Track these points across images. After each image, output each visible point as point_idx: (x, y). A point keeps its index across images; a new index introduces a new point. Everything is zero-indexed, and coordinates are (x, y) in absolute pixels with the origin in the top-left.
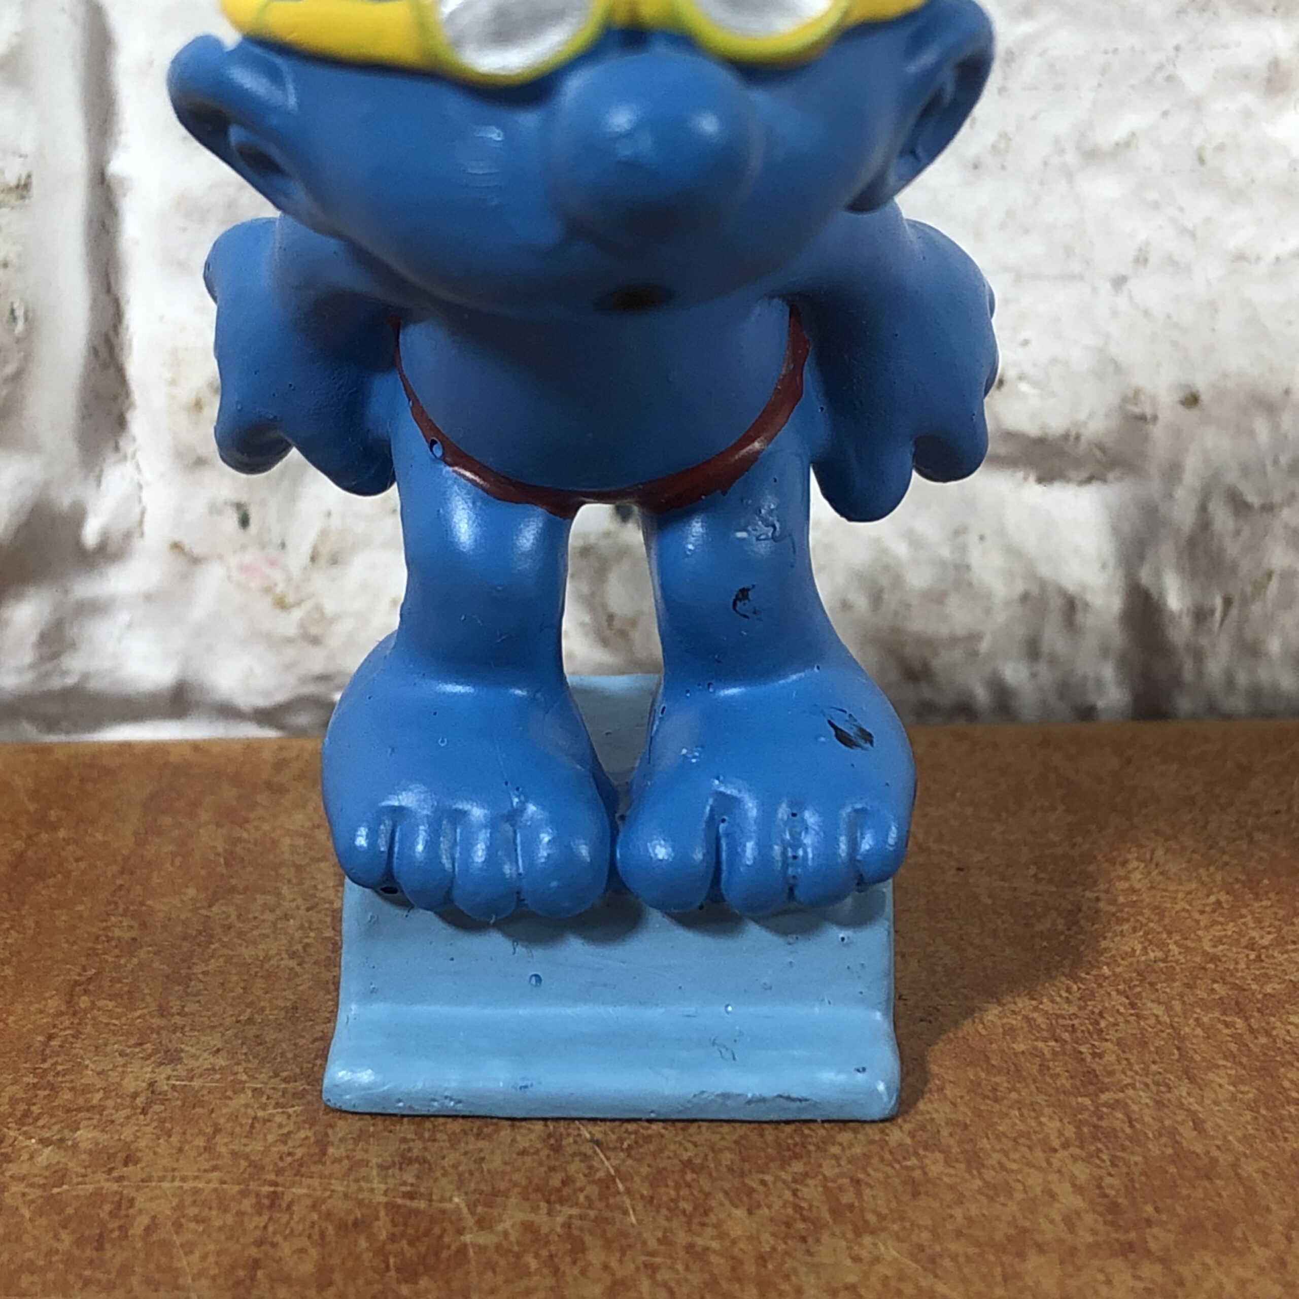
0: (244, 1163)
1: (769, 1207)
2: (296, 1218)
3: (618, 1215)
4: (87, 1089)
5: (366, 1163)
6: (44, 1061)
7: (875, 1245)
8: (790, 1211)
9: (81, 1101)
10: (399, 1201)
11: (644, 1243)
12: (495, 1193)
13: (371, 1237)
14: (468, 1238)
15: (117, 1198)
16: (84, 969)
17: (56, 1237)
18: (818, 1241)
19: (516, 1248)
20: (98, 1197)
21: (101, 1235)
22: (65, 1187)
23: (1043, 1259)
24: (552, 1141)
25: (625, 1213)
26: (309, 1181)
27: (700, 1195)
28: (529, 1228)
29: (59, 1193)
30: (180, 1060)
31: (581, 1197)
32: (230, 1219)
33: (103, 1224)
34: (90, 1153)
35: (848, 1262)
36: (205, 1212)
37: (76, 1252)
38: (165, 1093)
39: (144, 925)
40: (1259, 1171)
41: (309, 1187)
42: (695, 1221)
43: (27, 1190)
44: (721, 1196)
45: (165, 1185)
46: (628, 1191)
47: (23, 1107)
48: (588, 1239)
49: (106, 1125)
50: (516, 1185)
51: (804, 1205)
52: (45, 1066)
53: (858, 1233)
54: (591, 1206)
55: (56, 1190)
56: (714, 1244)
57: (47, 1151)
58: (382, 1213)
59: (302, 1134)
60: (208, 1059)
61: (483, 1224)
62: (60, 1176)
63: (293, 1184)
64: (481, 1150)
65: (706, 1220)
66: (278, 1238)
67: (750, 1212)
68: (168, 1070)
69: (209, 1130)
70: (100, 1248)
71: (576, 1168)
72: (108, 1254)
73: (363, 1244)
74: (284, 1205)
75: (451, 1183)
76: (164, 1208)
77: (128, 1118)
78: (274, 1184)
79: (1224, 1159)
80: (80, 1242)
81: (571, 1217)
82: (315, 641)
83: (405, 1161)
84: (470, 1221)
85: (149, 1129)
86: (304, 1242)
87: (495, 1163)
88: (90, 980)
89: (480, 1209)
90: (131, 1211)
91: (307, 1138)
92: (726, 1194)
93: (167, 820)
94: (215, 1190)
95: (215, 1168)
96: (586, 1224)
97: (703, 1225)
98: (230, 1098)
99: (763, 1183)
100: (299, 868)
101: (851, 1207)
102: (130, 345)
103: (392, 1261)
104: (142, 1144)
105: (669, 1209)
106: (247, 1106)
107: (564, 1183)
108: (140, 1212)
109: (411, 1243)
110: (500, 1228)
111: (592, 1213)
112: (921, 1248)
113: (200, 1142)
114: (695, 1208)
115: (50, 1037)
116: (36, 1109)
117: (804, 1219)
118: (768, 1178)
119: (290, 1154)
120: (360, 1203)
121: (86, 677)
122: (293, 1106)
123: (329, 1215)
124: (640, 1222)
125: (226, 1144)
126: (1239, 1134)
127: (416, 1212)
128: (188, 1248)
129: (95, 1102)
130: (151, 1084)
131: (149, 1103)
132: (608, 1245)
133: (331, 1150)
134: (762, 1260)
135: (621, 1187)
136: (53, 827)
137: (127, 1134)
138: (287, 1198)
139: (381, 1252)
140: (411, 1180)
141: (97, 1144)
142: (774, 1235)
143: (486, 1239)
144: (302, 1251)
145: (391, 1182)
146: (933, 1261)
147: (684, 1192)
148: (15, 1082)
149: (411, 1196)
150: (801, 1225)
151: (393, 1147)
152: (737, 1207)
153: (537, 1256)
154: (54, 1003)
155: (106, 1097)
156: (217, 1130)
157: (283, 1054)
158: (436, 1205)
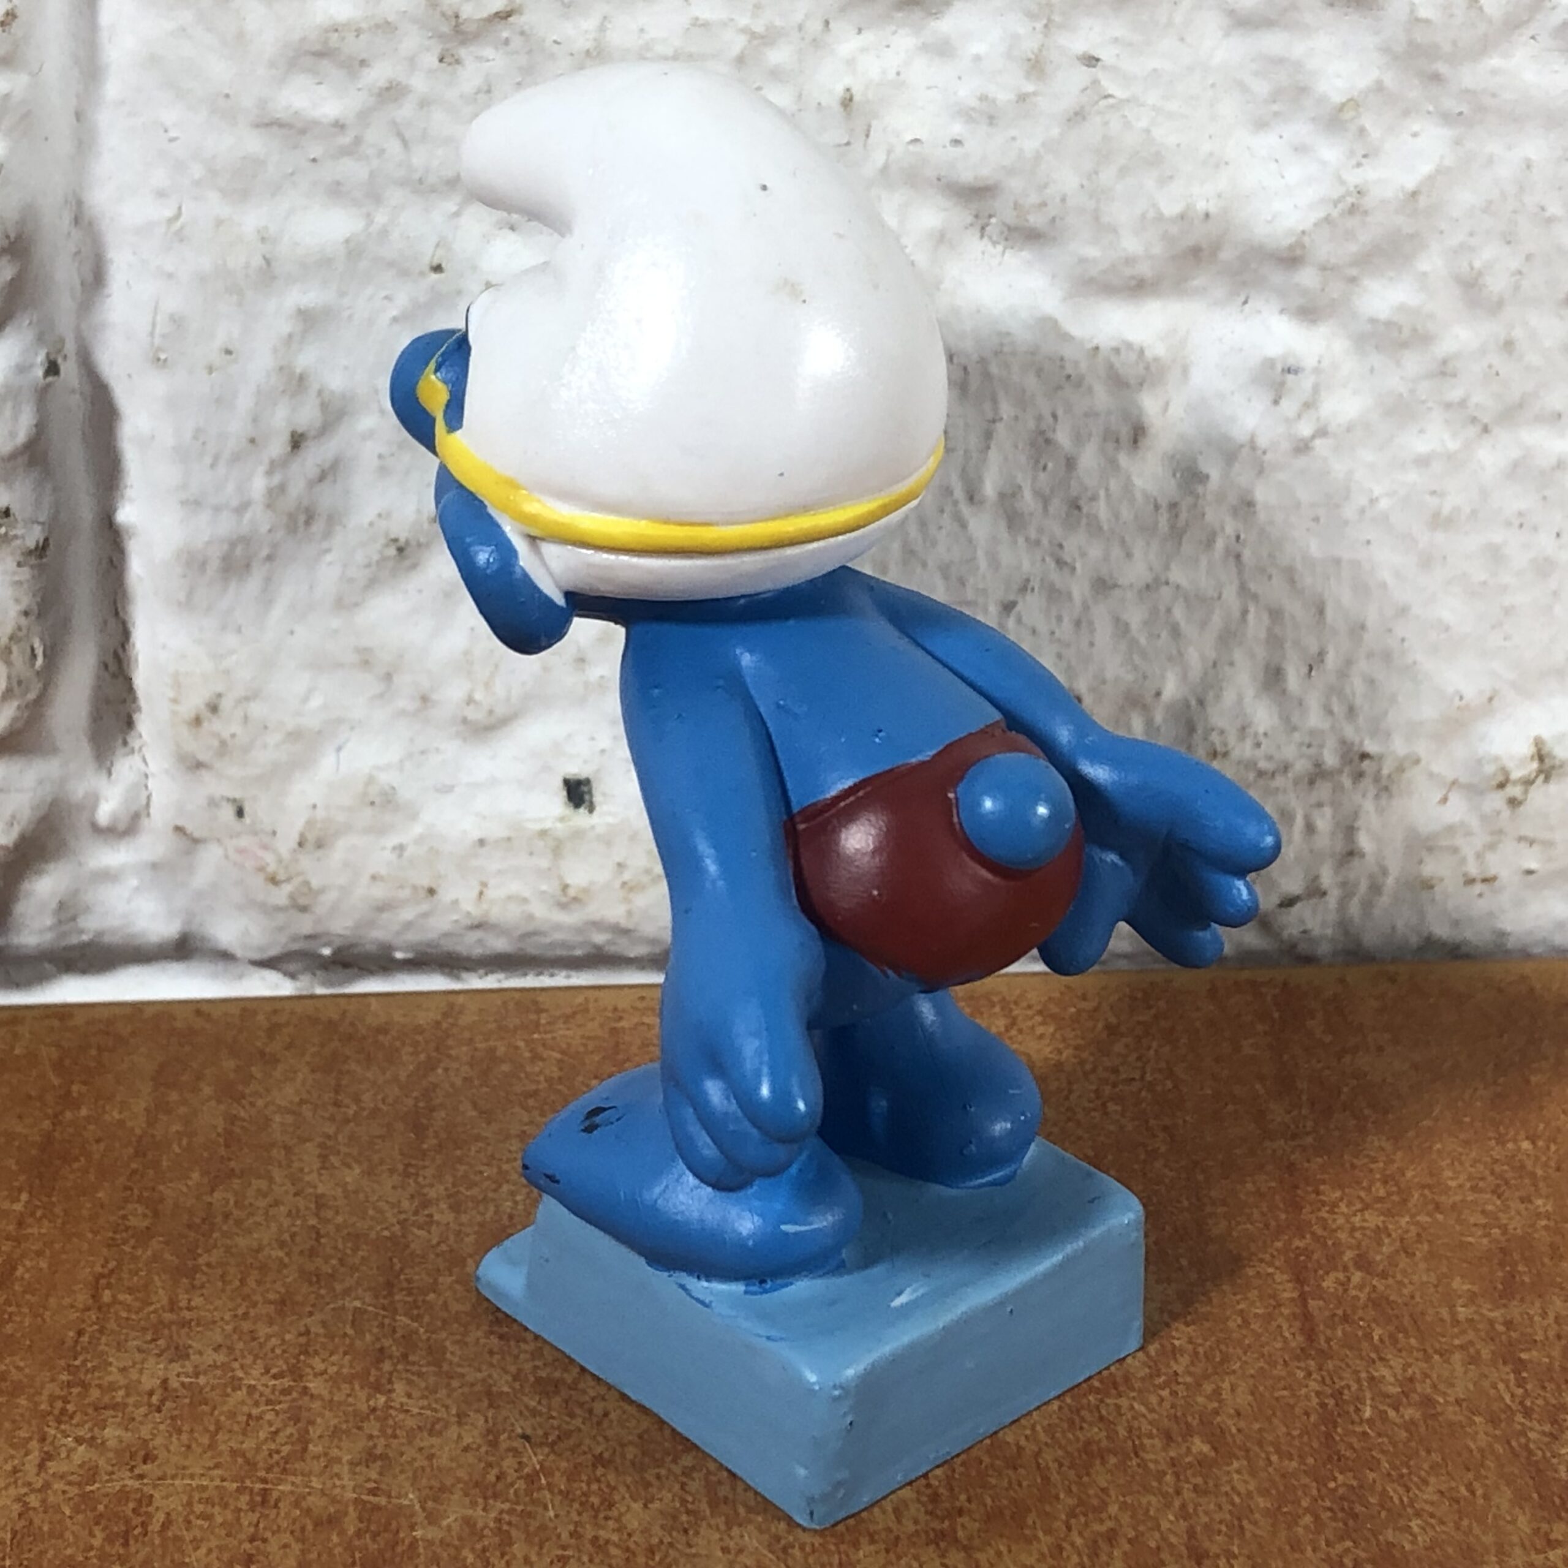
0: (240, 1460)
1: (661, 1500)
2: (282, 1514)
3: (540, 1510)
4: (112, 1387)
5: (338, 1460)
6: (75, 1359)
7: (742, 1536)
8: (678, 1505)
9: (106, 1399)
10: (364, 1497)
11: (559, 1536)
12: (443, 1489)
13: (342, 1533)
14: (418, 1533)
15: (139, 1496)
16: (107, 1261)
17: (92, 1535)
18: (697, 1533)
19: (456, 1543)
20: (123, 1495)
21: (127, 1532)
22: (97, 1485)
23: (872, 1548)
24: (491, 1437)
25: (546, 1508)
26: (292, 1478)
27: (606, 1490)
28: (468, 1522)
29: (92, 1492)
30: (188, 1356)
31: (512, 1491)
32: (229, 1516)
33: (127, 1522)
34: (117, 1452)
35: (719, 1554)
36: (209, 1509)
37: (108, 1549)
38: (176, 1390)
39: (156, 1214)
40: (1056, 1460)
41: (293, 1484)
42: (601, 1515)
43: (67, 1488)
44: (622, 1489)
45: (177, 1482)
46: (549, 1484)
47: (59, 1404)
48: (514, 1533)
49: (128, 1423)
50: (459, 1480)
51: (690, 1499)
52: (77, 1363)
53: (729, 1525)
54: (518, 1503)
55: (89, 1488)
56: (615, 1538)
57: (82, 1448)
58: (351, 1509)
59: (289, 1431)
60: (211, 1357)
61: (432, 1519)
62: (92, 1473)
63: (280, 1481)
64: (432, 1446)
65: (610, 1513)
66: (268, 1534)
67: (645, 1506)
68: (176, 1367)
69: (212, 1428)
70: (126, 1544)
71: (509, 1463)
72: (133, 1549)
73: (335, 1538)
74: (272, 1503)
75: (407, 1478)
76: (175, 1504)
77: (146, 1415)
78: (264, 1481)
79: (1030, 1448)
80: (109, 1539)
81: (501, 1512)
82: (304, 909)
83: (370, 1457)
84: (420, 1517)
85: (162, 1427)
86: (286, 1538)
87: (443, 1460)
88: (112, 1271)
89: (430, 1504)
90: (150, 1509)
91: (292, 1435)
92: (628, 1487)
93: (174, 1096)
94: (217, 1487)
95: (217, 1466)
96: (514, 1519)
97: (607, 1518)
98: (228, 1395)
99: (658, 1477)
100: (288, 1149)
101: (726, 1500)
102: (137, 660)
103: (357, 1555)
104: (158, 1441)
105: (582, 1504)
106: (243, 1403)
107: (498, 1478)
108: (157, 1509)
109: (375, 1536)
110: (445, 1523)
111: (519, 1508)
112: (778, 1539)
113: (206, 1440)
114: (602, 1503)
115: (80, 1333)
116: (70, 1408)
117: (688, 1512)
118: (663, 1472)
119: (278, 1452)
120: (334, 1500)
121: (100, 934)
122: (280, 1403)
123: (308, 1512)
124: (557, 1516)
125: (225, 1442)
126: (1046, 1423)
127: (377, 1508)
128: (196, 1543)
129: (119, 1400)
130: (165, 1382)
131: (163, 1401)
132: (529, 1540)
133: (311, 1447)
134: (651, 1551)
135: (543, 1481)
136: (76, 1105)
137: (145, 1432)
138: (275, 1495)
139: (350, 1548)
140: (374, 1475)
141: (121, 1441)
142: (662, 1527)
143: (433, 1533)
144: (286, 1546)
145: (360, 1479)
146: (785, 1550)
147: (595, 1487)
148: (53, 1380)
149: (373, 1492)
150: (684, 1518)
151: (362, 1444)
152: (635, 1501)
153: (473, 1550)
154: (82, 1298)
155: (128, 1395)
156: (219, 1428)
157: (273, 1350)
158: (395, 1501)
